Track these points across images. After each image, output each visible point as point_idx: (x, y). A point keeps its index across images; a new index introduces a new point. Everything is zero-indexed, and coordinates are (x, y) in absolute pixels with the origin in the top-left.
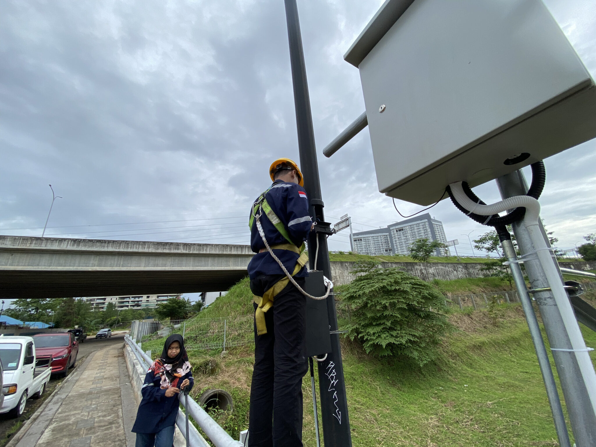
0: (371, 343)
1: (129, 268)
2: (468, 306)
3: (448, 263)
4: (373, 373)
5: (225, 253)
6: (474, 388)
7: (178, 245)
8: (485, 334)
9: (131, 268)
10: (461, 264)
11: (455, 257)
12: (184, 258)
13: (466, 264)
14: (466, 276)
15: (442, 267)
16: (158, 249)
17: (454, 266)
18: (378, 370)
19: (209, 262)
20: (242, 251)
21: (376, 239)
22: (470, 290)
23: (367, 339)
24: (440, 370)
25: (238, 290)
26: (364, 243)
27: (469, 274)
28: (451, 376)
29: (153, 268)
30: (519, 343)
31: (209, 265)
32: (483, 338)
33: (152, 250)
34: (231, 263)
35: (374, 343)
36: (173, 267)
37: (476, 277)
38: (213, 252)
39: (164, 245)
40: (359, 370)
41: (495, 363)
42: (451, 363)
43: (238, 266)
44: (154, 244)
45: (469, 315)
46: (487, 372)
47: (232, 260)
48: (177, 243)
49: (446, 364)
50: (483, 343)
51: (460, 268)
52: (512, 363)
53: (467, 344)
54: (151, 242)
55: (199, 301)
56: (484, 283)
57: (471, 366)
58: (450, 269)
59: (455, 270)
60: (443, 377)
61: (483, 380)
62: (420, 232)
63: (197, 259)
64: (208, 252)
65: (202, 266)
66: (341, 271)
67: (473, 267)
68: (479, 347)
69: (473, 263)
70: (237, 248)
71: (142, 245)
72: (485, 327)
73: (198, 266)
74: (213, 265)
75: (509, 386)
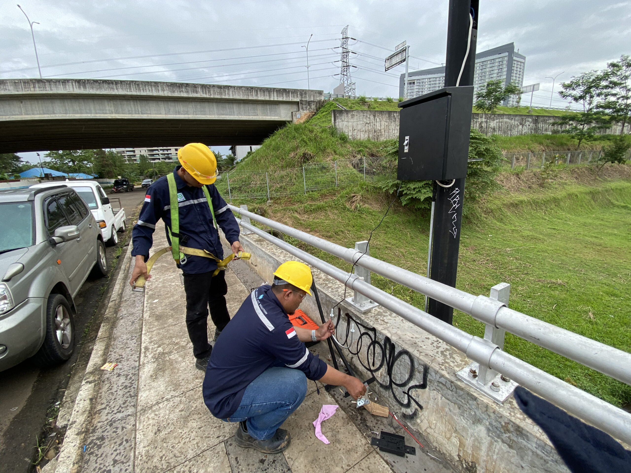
0: (410, 197)
1: (150, 115)
2: (520, 166)
3: (516, 115)
4: (406, 222)
5: (250, 98)
6: (498, 238)
7: (195, 86)
8: (527, 194)
9: (152, 115)
10: (531, 116)
11: (527, 108)
12: (206, 105)
13: (538, 116)
14: (532, 132)
15: (507, 120)
16: (174, 92)
17: (522, 119)
18: (411, 220)
19: (235, 109)
20: (270, 96)
21: (433, 83)
22: (529, 149)
23: (406, 194)
24: (470, 222)
25: (273, 143)
26: (417, 87)
27: (536, 129)
28: (479, 227)
29: (175, 116)
30: (559, 204)
31: (236, 113)
32: (523, 197)
33: (167, 93)
34: (259, 112)
35: (412, 197)
36: (196, 114)
37: (543, 134)
38: (237, 97)
39: (179, 87)
40: (394, 220)
41: (526, 219)
42: (482, 218)
43: (267, 115)
44: (168, 86)
45: (517, 175)
46: (515, 226)
47: (259, 108)
48: (194, 84)
49: (478, 218)
50: (521, 202)
51: (528, 121)
52: (544, 221)
53: (505, 202)
54: (164, 83)
55: (230, 155)
56: (548, 141)
57: (501, 220)
58: (516, 123)
59: (521, 124)
60: (471, 228)
61: (509, 232)
62: (492, 72)
63: (220, 105)
64: (231, 97)
65: (227, 115)
66: (386, 124)
67: (544, 122)
68: (515, 205)
69: (546, 116)
70: (264, 92)
71: (154, 86)
72: (529, 187)
73: (223, 115)
74: (239, 114)
75: (532, 238)
